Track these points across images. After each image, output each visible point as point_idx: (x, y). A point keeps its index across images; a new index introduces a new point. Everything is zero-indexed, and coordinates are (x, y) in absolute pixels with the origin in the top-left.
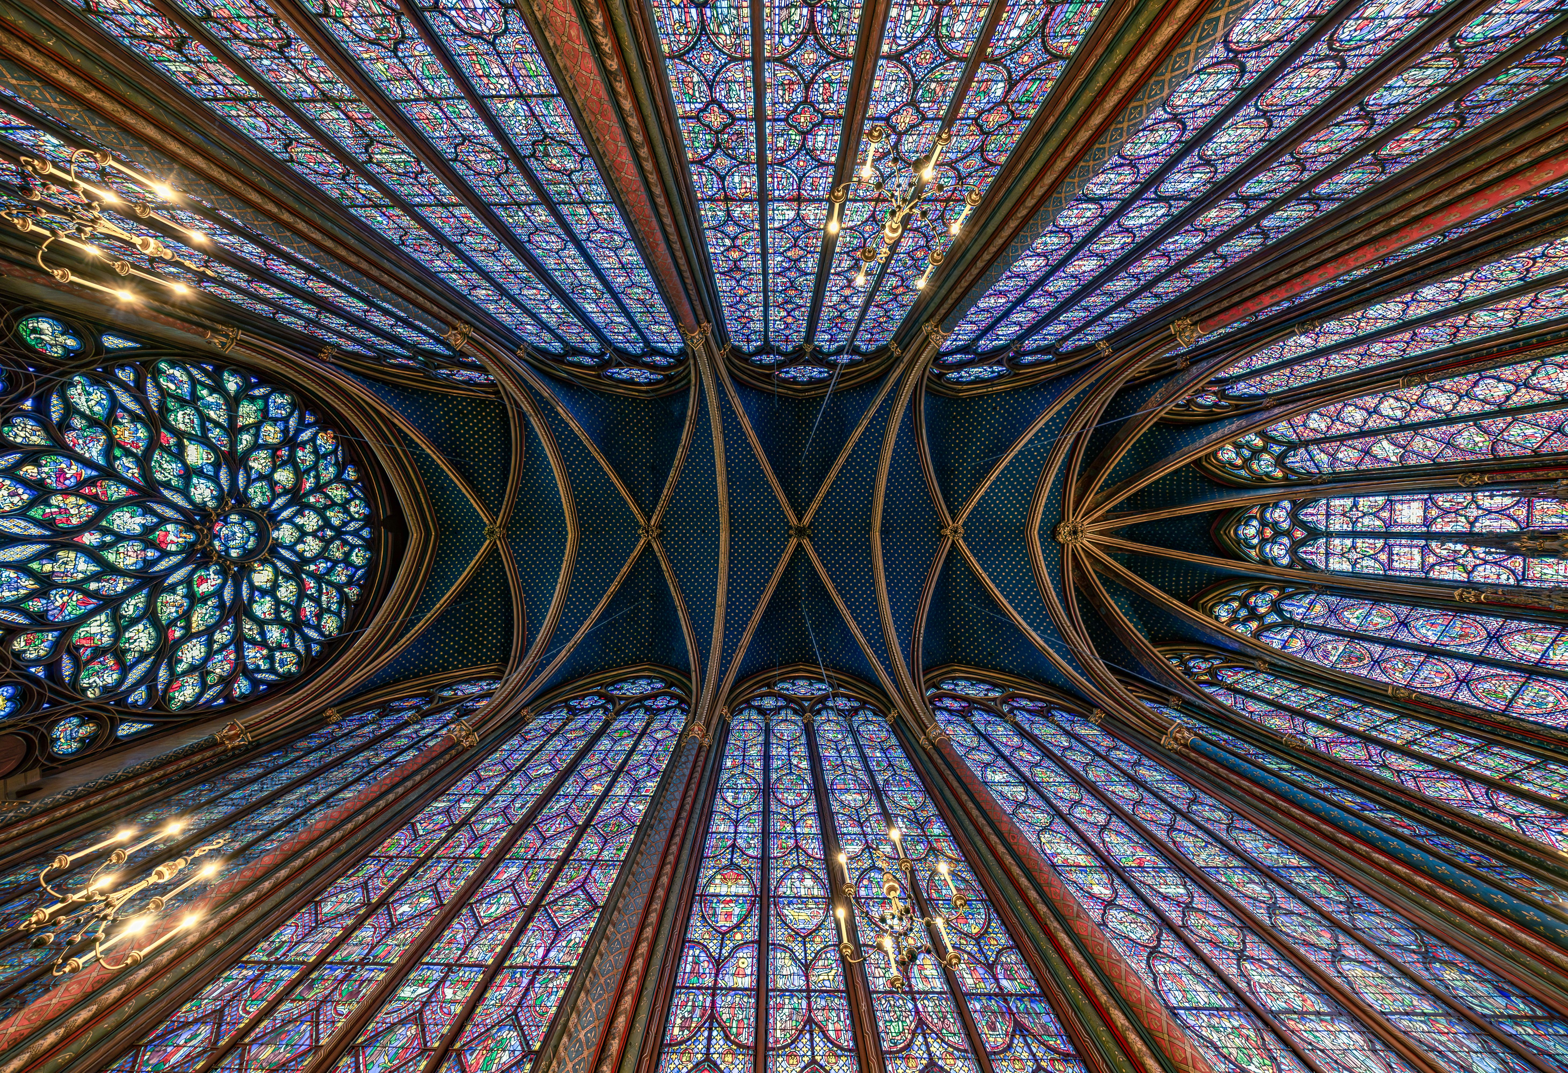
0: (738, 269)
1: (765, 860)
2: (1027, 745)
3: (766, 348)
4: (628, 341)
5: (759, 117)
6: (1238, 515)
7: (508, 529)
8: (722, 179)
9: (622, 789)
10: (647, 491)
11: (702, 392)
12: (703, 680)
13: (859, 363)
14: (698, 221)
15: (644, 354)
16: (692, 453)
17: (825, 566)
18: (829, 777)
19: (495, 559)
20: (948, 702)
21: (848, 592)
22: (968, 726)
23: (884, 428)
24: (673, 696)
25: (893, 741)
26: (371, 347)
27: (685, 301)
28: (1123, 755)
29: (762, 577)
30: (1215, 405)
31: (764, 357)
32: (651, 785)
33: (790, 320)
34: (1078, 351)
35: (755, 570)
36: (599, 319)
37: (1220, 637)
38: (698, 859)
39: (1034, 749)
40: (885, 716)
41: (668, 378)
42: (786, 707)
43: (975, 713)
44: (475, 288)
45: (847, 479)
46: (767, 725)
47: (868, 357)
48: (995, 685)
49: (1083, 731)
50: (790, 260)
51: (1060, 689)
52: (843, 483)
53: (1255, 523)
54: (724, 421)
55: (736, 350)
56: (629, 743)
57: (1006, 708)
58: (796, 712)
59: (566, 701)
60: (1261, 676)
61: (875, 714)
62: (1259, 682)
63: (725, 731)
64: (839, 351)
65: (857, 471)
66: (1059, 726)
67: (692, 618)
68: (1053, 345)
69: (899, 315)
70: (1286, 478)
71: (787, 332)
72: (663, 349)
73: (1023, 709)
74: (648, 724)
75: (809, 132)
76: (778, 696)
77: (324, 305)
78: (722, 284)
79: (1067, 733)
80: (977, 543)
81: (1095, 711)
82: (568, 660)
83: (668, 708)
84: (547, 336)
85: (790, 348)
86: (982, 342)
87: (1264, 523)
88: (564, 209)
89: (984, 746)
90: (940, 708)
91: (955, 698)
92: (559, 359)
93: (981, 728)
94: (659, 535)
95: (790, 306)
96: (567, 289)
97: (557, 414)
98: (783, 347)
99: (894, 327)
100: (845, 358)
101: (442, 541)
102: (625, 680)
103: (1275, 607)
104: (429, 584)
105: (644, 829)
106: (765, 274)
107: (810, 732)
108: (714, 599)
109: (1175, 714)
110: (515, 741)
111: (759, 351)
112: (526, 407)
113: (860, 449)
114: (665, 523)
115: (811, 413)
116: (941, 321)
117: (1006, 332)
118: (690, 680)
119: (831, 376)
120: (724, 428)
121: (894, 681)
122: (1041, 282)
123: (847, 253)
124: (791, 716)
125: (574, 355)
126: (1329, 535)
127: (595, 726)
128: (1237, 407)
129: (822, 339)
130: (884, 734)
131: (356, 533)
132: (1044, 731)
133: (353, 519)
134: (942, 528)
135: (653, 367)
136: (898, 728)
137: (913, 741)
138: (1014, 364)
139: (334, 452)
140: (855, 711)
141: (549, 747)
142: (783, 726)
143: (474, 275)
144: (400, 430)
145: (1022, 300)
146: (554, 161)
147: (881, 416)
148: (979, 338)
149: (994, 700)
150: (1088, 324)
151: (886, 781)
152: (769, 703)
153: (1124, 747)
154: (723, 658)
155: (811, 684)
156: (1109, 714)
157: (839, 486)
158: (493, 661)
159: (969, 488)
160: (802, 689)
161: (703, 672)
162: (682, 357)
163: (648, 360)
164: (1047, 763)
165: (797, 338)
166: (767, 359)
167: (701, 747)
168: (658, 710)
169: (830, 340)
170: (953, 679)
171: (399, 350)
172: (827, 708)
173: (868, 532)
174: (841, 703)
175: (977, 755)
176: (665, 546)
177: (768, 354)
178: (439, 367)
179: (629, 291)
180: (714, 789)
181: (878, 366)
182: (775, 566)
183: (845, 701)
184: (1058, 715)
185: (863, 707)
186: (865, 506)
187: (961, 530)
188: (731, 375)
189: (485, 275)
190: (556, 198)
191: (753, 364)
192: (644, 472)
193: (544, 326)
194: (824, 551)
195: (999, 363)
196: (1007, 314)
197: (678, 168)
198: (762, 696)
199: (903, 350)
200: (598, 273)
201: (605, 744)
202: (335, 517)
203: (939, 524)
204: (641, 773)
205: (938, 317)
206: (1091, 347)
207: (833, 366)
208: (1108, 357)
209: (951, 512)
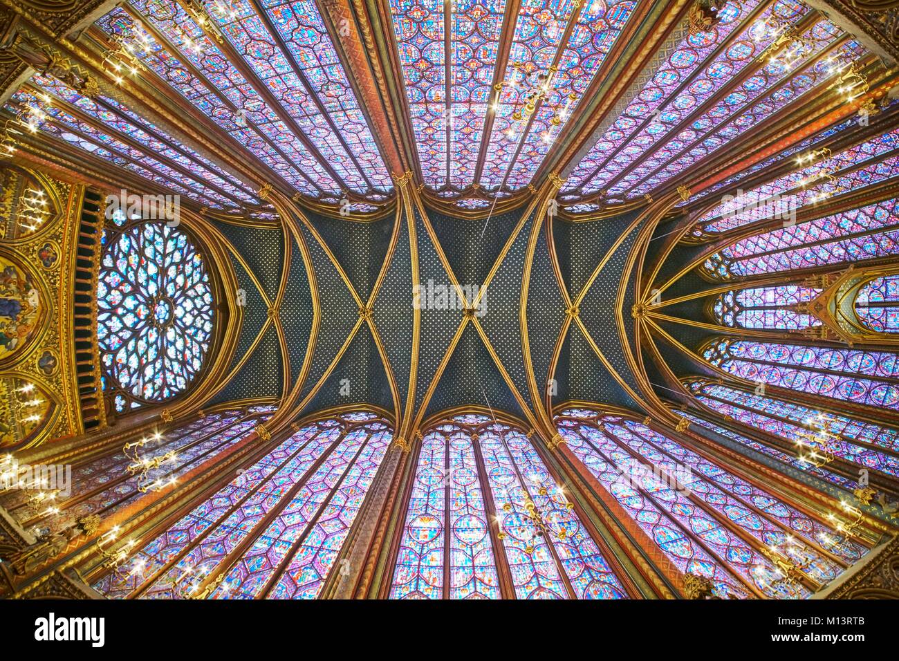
0: (432, 139)
1: (447, 513)
2: (610, 442)
3: (448, 187)
4: (358, 186)
5: (447, 64)
6: (713, 300)
7: (280, 311)
8: (425, 92)
9: (355, 472)
10: (365, 284)
11: (404, 215)
12: (403, 413)
13: (510, 197)
14: (408, 114)
15: (368, 193)
16: (396, 257)
17: (488, 336)
18: (488, 470)
19: (273, 330)
20: (566, 423)
21: (504, 354)
22: (577, 435)
23: (527, 240)
24: (383, 423)
25: (531, 447)
26: (222, 204)
27: (397, 157)
28: (658, 438)
29: (444, 345)
30: (701, 236)
31: (446, 193)
32: (374, 472)
33: (463, 169)
34: (636, 199)
35: (438, 339)
36: (342, 174)
37: (706, 369)
38: (405, 510)
39: (613, 443)
40: (526, 433)
41: (383, 208)
42: (460, 431)
43: (582, 427)
44: (277, 163)
45: (503, 275)
46: (447, 442)
47: (515, 194)
48: (594, 410)
49: (638, 429)
50: (464, 134)
51: (630, 408)
52: (500, 277)
53: (720, 303)
54: (418, 235)
55: (428, 189)
56: (357, 448)
57: (599, 423)
58: (466, 434)
59: (317, 421)
60: (720, 387)
61: (520, 433)
62: (719, 391)
63: (418, 446)
64: (496, 189)
65: (510, 269)
66: (627, 429)
67: (395, 373)
68: (623, 194)
69: (535, 168)
70: (731, 278)
71: (462, 177)
72: (380, 190)
73: (609, 422)
74: (368, 439)
75: (476, 71)
76: (454, 425)
77: (208, 184)
78: (420, 148)
79: (631, 432)
80: (587, 319)
81: (647, 418)
82: (316, 396)
83: (380, 430)
84: (311, 187)
85: (464, 187)
86: (584, 189)
87: (724, 304)
88: (332, 115)
89: (586, 445)
90: (561, 427)
91: (570, 420)
92: (315, 200)
93: (585, 435)
94: (373, 315)
95: (464, 161)
96: (326, 157)
97: (312, 235)
98: (459, 187)
99: (531, 175)
100: (499, 194)
101: (246, 318)
102: (351, 412)
103: (728, 351)
104: (239, 345)
105: (370, 494)
106: (448, 142)
107: (476, 446)
108: (410, 359)
109: (683, 414)
110: (289, 441)
111: (443, 189)
112: (294, 231)
113: (512, 254)
114: (376, 307)
115: (478, 230)
116: (560, 172)
117: (597, 183)
118: (395, 414)
119: (491, 206)
120: (418, 240)
121: (533, 411)
122: (612, 156)
123: (500, 131)
124: (463, 436)
125: (325, 197)
126: (747, 309)
127: (335, 438)
128: (710, 238)
129: (485, 182)
130: (524, 444)
131: (206, 313)
132: (619, 433)
133: (206, 305)
134: (566, 309)
135: (373, 201)
136: (534, 441)
137: (543, 446)
138: (603, 203)
139: (200, 266)
140: (507, 432)
141: (309, 446)
142: (458, 442)
143: (279, 156)
144: (229, 251)
145: (603, 166)
146: (331, 92)
147: (525, 231)
148: (582, 186)
149: (593, 418)
150: (639, 184)
151: (525, 470)
152: (448, 429)
153: (660, 435)
154: (416, 399)
155: (477, 417)
156: (654, 419)
157: (497, 280)
158: (273, 394)
159: (582, 282)
160: (471, 420)
161: (403, 409)
162: (392, 195)
163: (369, 197)
164: (620, 449)
165: (469, 180)
166: (448, 194)
167: (403, 453)
168: (374, 431)
169: (491, 182)
170: (570, 409)
171: (234, 204)
172: (487, 431)
173: (517, 312)
174: (497, 428)
175: (580, 451)
176: (375, 323)
177: (449, 190)
178: (252, 212)
179: (362, 155)
180: (413, 476)
181: (522, 199)
182: (453, 337)
183: (500, 426)
184: (627, 424)
185: (511, 429)
186: (516, 294)
187: (577, 310)
188: (424, 204)
189: (284, 156)
190: (328, 109)
191: (439, 197)
192: (363, 271)
193: (310, 181)
194: (488, 326)
195: (594, 202)
196: (596, 172)
197: (399, 88)
198: (443, 425)
199: (538, 189)
200: (346, 147)
201: (341, 448)
202: (199, 303)
203: (564, 306)
204: (366, 465)
205: (557, 170)
206: (642, 197)
207: (492, 199)
208: (651, 203)
209: (571, 298)
